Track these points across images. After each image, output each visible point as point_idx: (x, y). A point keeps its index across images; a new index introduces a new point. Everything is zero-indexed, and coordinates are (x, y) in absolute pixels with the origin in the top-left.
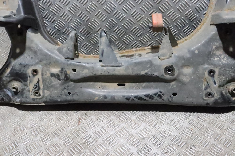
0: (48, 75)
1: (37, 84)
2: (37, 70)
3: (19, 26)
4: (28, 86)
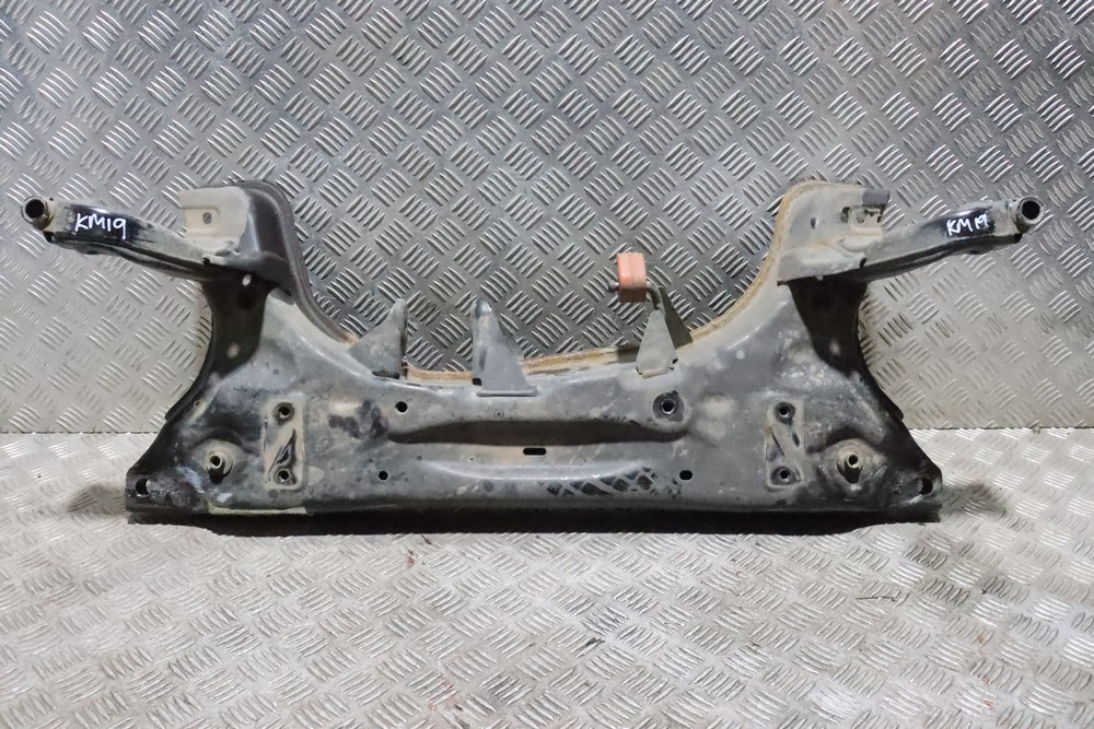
0: (324, 420)
1: (290, 448)
2: (290, 404)
3: (246, 281)
4: (258, 455)
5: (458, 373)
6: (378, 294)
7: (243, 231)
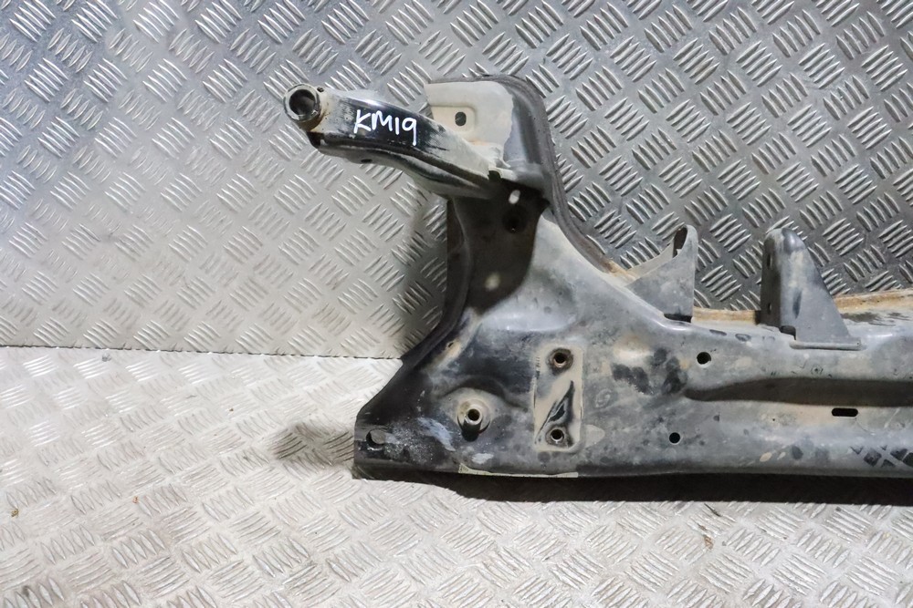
0: (607, 371)
1: (566, 403)
2: (569, 351)
3: (514, 199)
5: (739, 312)
6: (625, 213)
7: (509, 136)
